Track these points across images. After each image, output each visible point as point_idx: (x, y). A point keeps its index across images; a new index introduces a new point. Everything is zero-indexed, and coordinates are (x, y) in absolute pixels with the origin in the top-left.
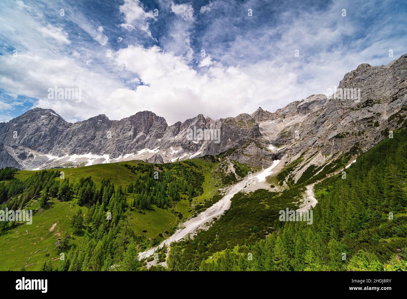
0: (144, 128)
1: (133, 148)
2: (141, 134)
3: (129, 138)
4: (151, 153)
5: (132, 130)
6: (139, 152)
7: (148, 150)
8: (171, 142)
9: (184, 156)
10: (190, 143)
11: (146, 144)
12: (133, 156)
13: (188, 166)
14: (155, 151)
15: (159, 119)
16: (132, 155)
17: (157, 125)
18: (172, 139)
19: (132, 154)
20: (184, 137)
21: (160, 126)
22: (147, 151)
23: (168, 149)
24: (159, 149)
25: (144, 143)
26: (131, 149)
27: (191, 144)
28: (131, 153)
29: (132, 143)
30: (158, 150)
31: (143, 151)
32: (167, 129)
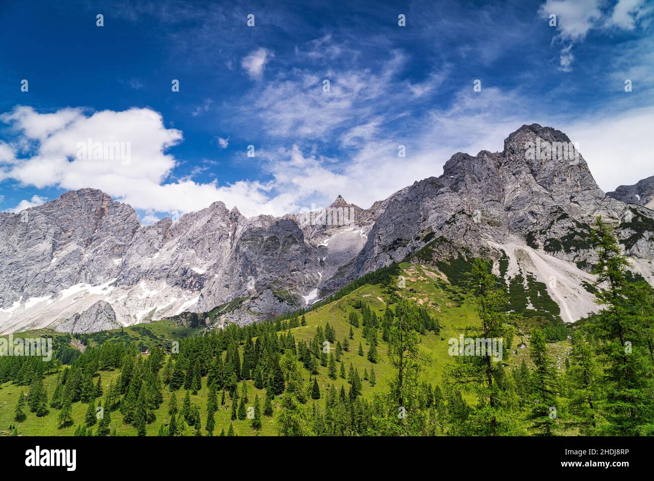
0: (79, 231)
1: (48, 283)
2: (73, 246)
3: (41, 258)
4: (93, 295)
5: (50, 238)
6: (64, 292)
7: (88, 286)
8: (144, 268)
9: (168, 304)
10: (185, 272)
11: (83, 273)
12: (51, 301)
13: (139, 336)
14: (105, 289)
15: (120, 209)
16: (45, 301)
17: (113, 223)
18: (146, 263)
19: (46, 299)
20: (174, 259)
21: (121, 227)
22: (84, 288)
23: (135, 287)
24: (115, 284)
25: (78, 269)
26: (45, 284)
27: (189, 274)
28: (43, 294)
29: (48, 269)
30: (112, 288)
31: (76, 289)
32: (137, 235)
